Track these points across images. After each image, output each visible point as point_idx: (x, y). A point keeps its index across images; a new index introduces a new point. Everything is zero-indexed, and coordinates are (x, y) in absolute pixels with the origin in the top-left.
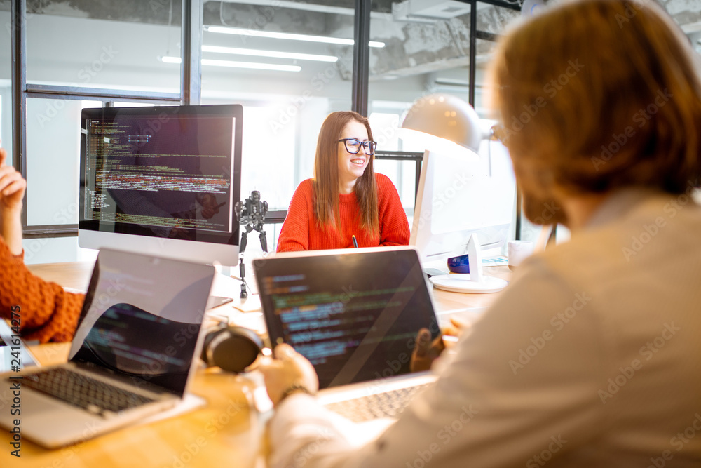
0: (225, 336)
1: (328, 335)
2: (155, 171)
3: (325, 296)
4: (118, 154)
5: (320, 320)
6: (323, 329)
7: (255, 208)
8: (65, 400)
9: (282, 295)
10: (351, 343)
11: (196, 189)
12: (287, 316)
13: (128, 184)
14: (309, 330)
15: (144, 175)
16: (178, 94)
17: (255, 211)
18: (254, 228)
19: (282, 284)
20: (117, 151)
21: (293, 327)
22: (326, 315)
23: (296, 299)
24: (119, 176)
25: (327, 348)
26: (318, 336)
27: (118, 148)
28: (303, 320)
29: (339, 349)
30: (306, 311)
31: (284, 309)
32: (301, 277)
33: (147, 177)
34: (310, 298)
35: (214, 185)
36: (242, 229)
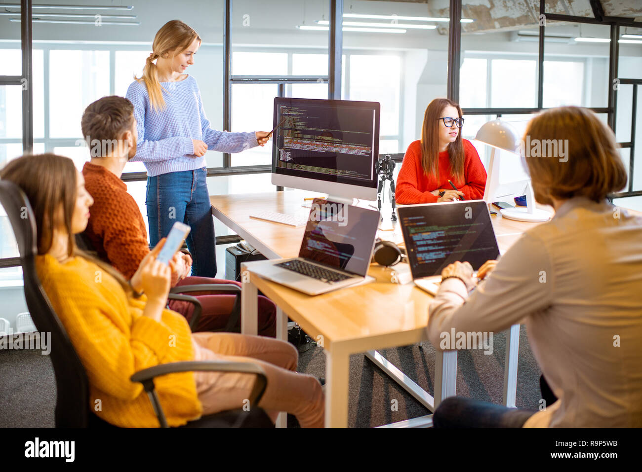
0: (382, 246)
1: (436, 248)
2: (323, 140)
3: (435, 227)
4: (298, 128)
5: (432, 240)
6: (433, 245)
7: (388, 166)
8: (307, 275)
9: (413, 227)
10: (448, 252)
11: (350, 152)
12: (415, 238)
13: (305, 147)
14: (427, 245)
15: (316, 141)
16: (326, 76)
17: (388, 168)
18: (387, 178)
19: (412, 221)
20: (298, 125)
21: (418, 243)
22: (435, 237)
23: (420, 229)
24: (299, 141)
25: (435, 254)
26: (431, 248)
27: (299, 124)
28: (423, 240)
29: (442, 255)
30: (425, 235)
31: (414, 234)
32: (423, 217)
33: (318, 143)
34: (427, 228)
35: (362, 151)
36: (380, 178)
